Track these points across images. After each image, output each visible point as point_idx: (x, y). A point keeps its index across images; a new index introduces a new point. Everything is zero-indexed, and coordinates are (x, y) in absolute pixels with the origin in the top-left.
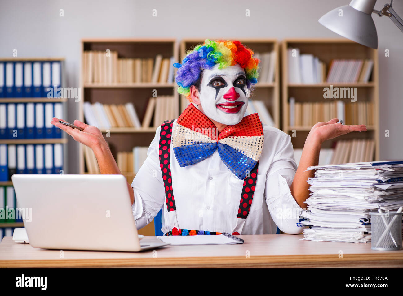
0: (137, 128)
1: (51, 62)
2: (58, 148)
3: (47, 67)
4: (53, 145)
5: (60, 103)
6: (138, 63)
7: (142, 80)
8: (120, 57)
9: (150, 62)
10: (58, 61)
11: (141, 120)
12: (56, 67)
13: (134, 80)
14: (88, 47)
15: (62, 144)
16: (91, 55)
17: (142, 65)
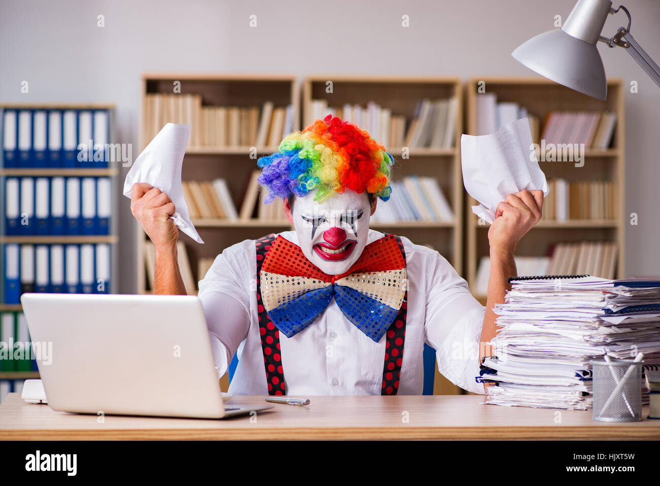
0: (232, 219)
1: (93, 111)
2: (103, 251)
3: (85, 118)
4: (94, 245)
5: (106, 177)
6: (235, 114)
7: (240, 143)
8: (205, 104)
9: (254, 113)
10: (104, 110)
11: (238, 207)
12: (101, 119)
13: (228, 142)
14: (153, 87)
15: (108, 245)
16: (157, 100)
17: (241, 118)
